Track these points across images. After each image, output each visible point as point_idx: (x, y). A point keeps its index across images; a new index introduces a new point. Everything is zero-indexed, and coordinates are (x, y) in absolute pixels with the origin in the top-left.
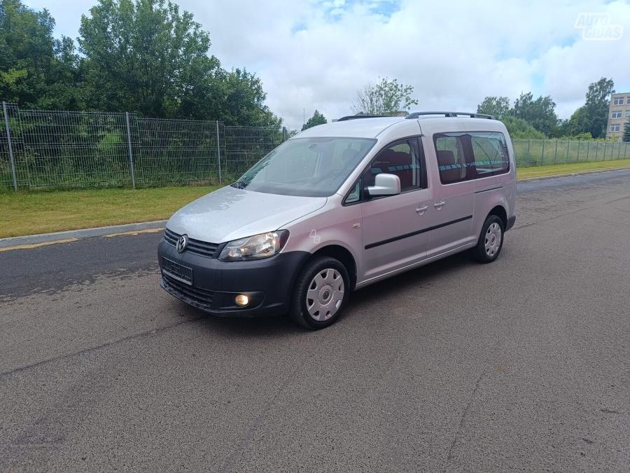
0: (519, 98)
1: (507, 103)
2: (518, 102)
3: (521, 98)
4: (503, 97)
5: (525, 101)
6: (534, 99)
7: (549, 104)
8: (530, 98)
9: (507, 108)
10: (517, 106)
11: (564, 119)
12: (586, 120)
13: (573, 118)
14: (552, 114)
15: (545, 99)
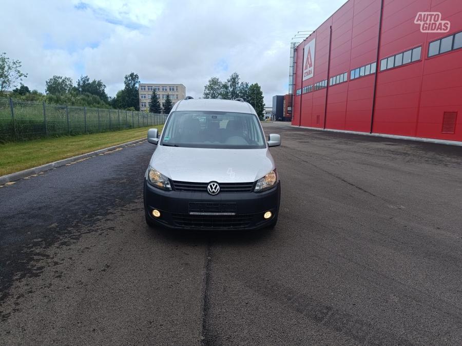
0: (80, 79)
1: (71, 82)
2: (79, 82)
3: (82, 79)
4: (67, 77)
5: (84, 82)
6: (91, 81)
7: (101, 85)
8: (88, 80)
9: (72, 86)
10: (79, 85)
11: (113, 97)
12: (127, 98)
13: (118, 96)
14: (104, 93)
15: (98, 81)
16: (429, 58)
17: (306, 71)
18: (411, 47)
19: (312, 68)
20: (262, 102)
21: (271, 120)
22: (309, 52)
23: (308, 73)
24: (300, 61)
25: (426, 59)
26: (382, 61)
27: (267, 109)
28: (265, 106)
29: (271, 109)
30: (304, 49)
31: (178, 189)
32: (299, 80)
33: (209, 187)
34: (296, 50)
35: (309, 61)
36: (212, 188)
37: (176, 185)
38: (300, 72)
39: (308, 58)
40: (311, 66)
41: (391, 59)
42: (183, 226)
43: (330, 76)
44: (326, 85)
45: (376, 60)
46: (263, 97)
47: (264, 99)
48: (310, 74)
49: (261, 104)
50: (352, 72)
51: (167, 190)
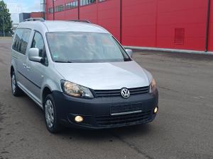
27: (14, 26)
28: (12, 23)
33: (122, 92)
36: (124, 93)
44: (77, 5)
51: (88, 98)
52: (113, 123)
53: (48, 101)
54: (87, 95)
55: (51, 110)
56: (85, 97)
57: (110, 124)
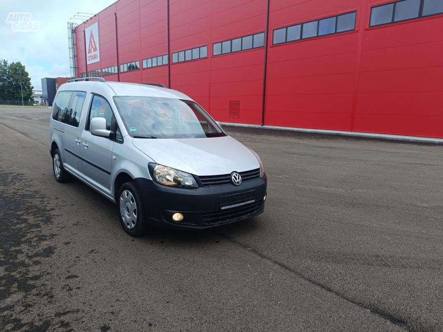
16: (214, 57)
17: (90, 54)
18: (198, 46)
19: (97, 53)
20: (30, 83)
21: (42, 105)
22: (92, 36)
23: (94, 57)
24: (81, 43)
25: (212, 57)
26: (173, 54)
27: (36, 93)
28: (33, 89)
29: (41, 93)
30: (84, 31)
31: (205, 185)
32: (82, 63)
33: (233, 178)
34: (74, 31)
35: (93, 44)
36: (236, 179)
37: (203, 181)
38: (82, 55)
39: (91, 42)
40: (95, 50)
41: (182, 54)
42: (211, 224)
43: (120, 62)
44: (116, 72)
45: (167, 53)
46: (30, 79)
47: (31, 81)
48: (95, 58)
49: (29, 87)
50: (143, 61)
51: (189, 187)
52: (222, 220)
53: (125, 192)
54: (187, 183)
55: (132, 205)
56: (185, 187)
57: (218, 220)
